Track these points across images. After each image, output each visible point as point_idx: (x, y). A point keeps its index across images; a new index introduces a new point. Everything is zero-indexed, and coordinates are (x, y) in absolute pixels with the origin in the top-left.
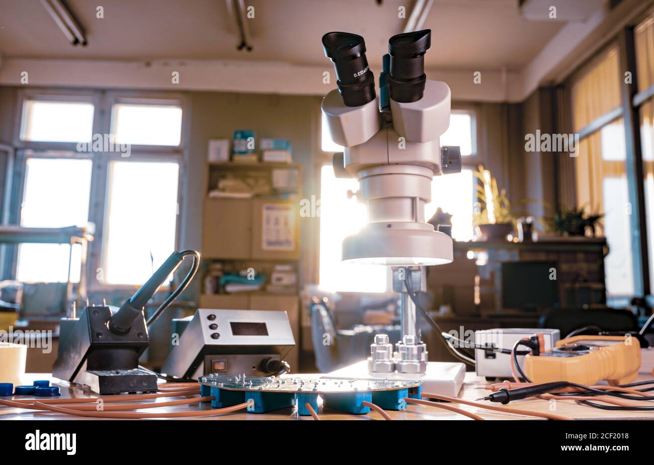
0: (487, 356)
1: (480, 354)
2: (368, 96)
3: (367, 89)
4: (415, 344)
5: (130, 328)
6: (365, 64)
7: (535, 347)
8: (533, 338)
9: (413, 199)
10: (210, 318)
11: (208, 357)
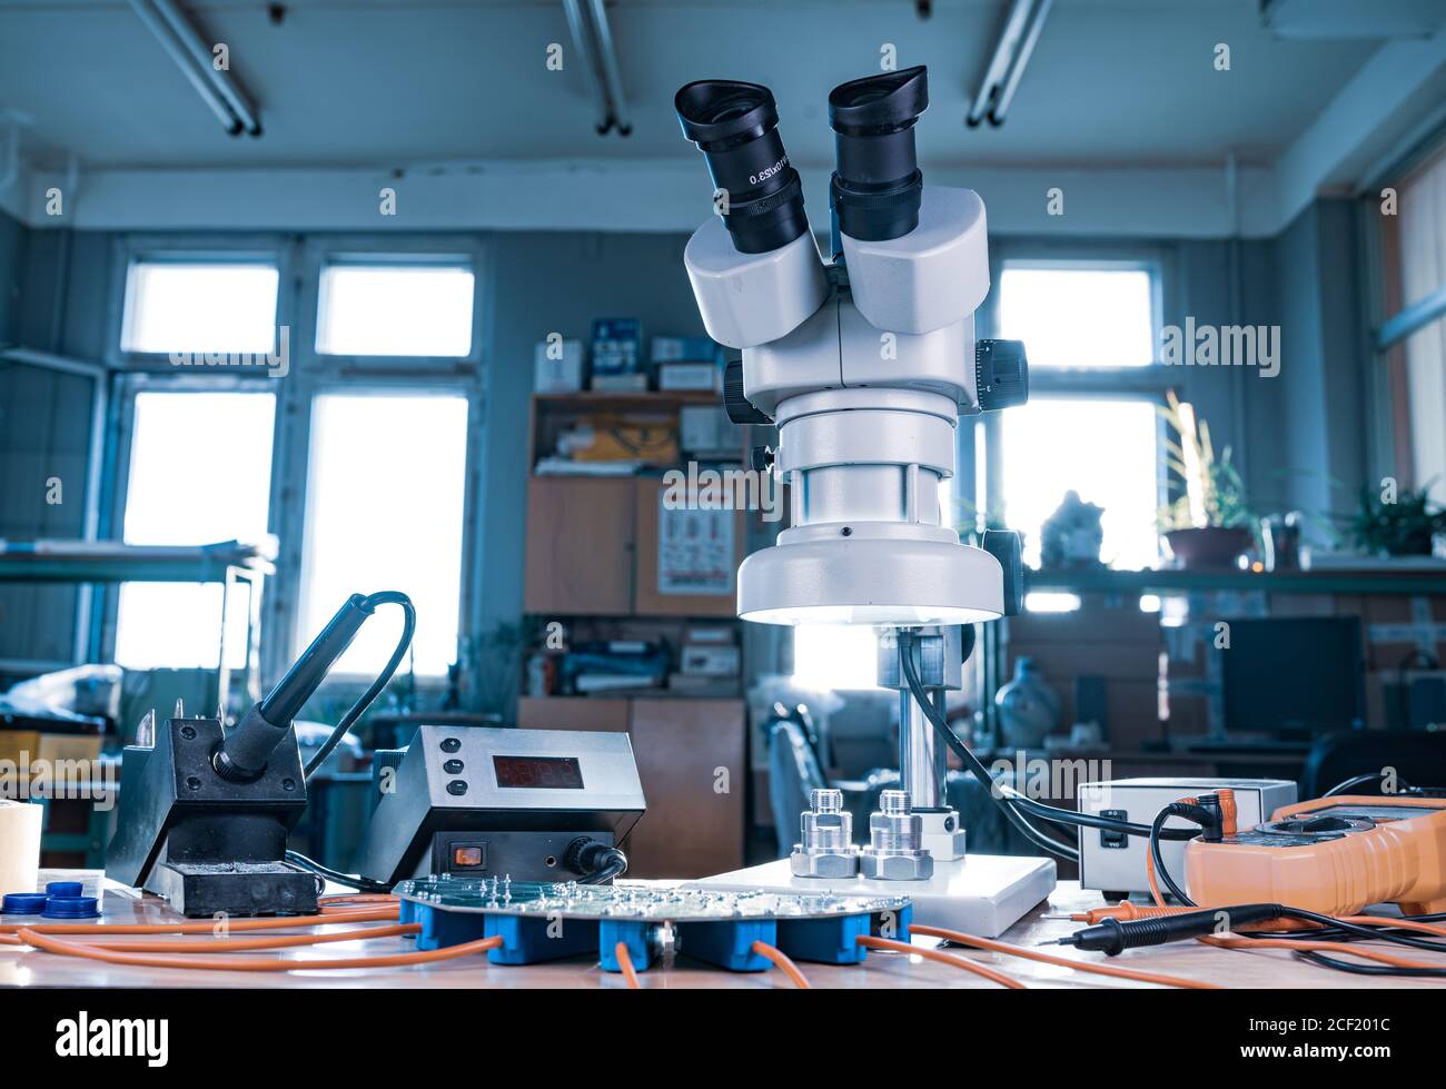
0: (1106, 841)
1: (1090, 837)
2: (788, 227)
3: (785, 211)
4: (906, 812)
5: (265, 768)
6: (778, 151)
7: (1211, 822)
8: (1206, 800)
9: (904, 468)
10: (449, 745)
11: (440, 836)
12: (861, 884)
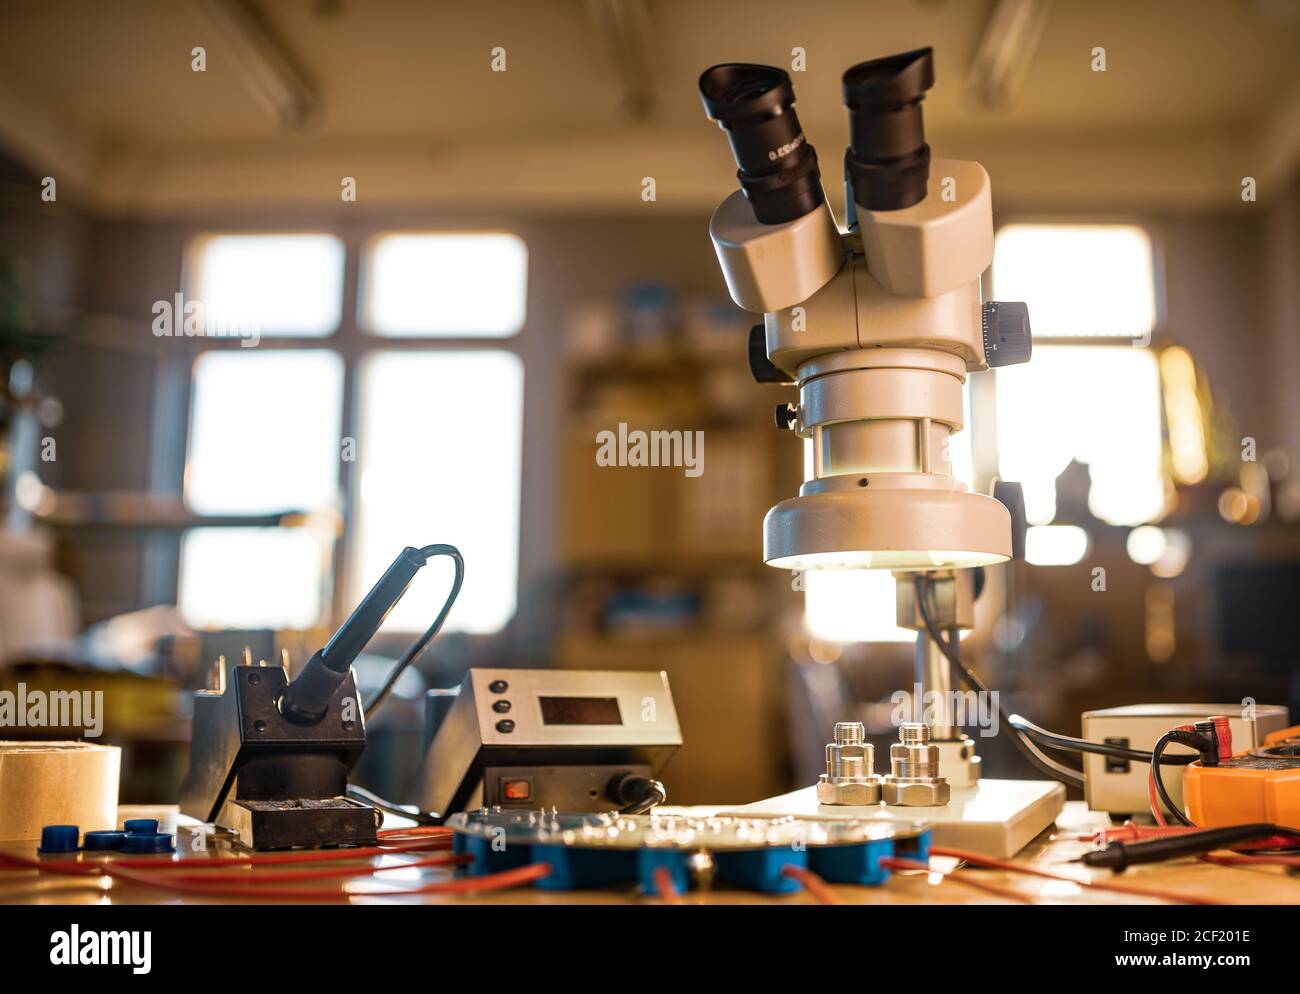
0: (1110, 767)
1: (1095, 763)
2: (806, 199)
3: (802, 184)
4: (924, 743)
5: (326, 711)
6: (795, 129)
7: (1208, 747)
8: (1202, 727)
9: (918, 423)
10: (496, 687)
11: (492, 772)
12: (883, 811)
